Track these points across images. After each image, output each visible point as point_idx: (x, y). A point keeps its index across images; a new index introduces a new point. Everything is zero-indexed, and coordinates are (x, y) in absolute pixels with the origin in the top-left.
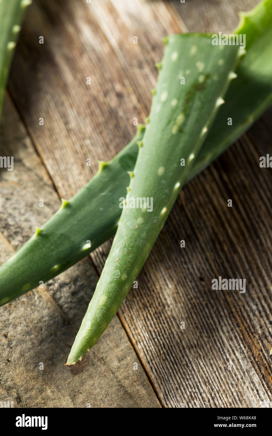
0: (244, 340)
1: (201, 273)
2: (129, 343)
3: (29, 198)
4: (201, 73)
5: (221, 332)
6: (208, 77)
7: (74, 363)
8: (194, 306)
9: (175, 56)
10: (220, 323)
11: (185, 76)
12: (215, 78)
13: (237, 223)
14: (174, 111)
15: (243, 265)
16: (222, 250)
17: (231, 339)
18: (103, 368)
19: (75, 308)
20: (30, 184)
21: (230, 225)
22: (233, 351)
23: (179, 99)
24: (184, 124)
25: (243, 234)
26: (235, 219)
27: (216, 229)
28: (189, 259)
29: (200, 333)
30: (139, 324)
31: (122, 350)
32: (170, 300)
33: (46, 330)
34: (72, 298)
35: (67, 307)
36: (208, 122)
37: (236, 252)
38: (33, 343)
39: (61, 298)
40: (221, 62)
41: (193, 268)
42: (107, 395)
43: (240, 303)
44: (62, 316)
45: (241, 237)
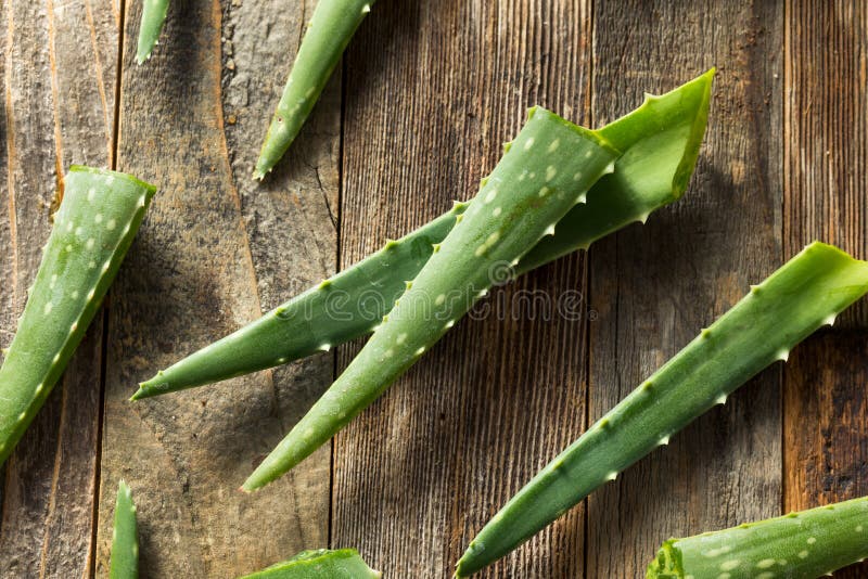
0: (449, 515)
1: (445, 408)
2: (329, 468)
3: (304, 228)
4: (547, 184)
5: (431, 494)
6: (552, 191)
7: (249, 492)
8: (417, 450)
9: (529, 143)
10: (435, 482)
11: (527, 177)
12: (560, 196)
13: (516, 359)
14: (491, 225)
15: (495, 418)
16: (483, 388)
17: (438, 508)
18: (289, 487)
19: (291, 398)
20: (313, 208)
21: (508, 360)
22: (432, 523)
23: (503, 211)
24: (494, 247)
25: (516, 377)
26: (517, 353)
27: (490, 356)
28: (442, 384)
29: (409, 486)
30: (351, 447)
31: (317, 473)
32: (395, 430)
33: (248, 414)
34: (294, 385)
35: (284, 393)
36: (524, 252)
37: (496, 397)
38: (229, 425)
39: (282, 378)
40: (577, 176)
41: (440, 399)
42: (278, 522)
43: (468, 467)
44: (272, 403)
45: (511, 382)
